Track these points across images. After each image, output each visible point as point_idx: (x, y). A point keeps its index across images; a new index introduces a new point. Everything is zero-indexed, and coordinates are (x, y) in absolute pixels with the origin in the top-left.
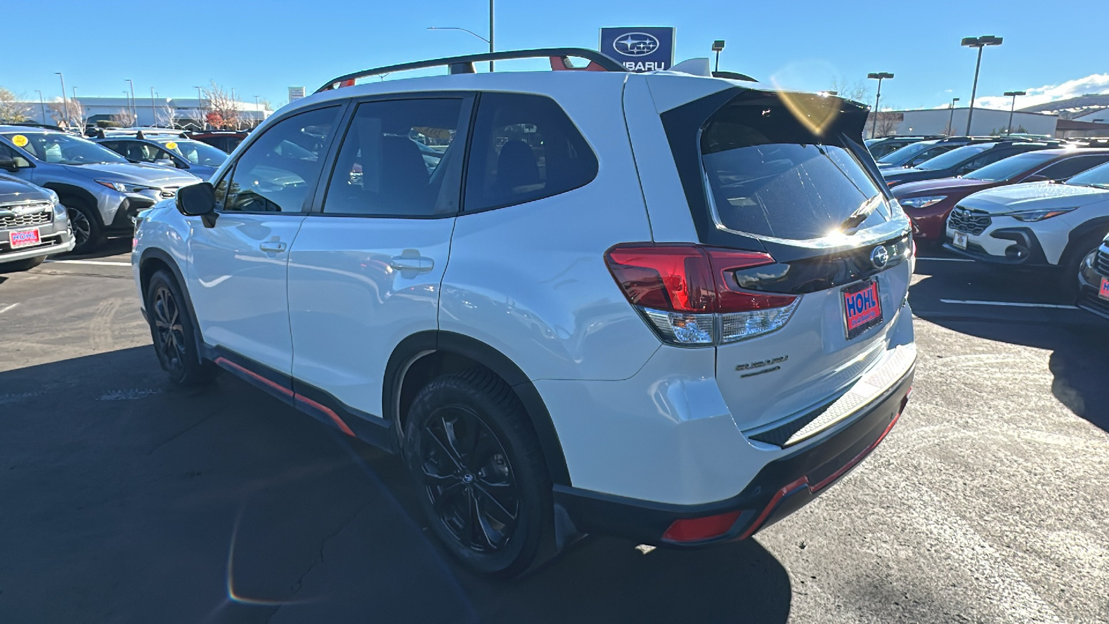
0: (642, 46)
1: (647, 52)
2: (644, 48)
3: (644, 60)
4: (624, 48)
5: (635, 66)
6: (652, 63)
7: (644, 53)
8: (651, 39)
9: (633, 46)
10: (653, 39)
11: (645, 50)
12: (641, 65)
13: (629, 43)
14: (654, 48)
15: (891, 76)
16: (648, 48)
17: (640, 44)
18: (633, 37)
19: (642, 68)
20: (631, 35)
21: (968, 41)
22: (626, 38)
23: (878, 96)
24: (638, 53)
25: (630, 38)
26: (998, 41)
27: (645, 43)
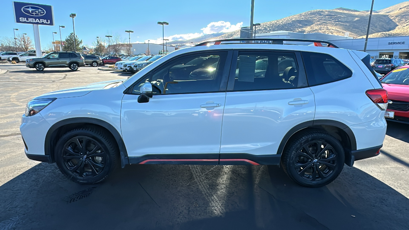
0: (37, 12)
1: (40, 15)
2: (38, 13)
3: (39, 18)
4: (28, 12)
5: (35, 20)
6: (44, 20)
7: (39, 15)
8: (41, 9)
9: (32, 12)
10: (42, 10)
11: (39, 14)
12: (38, 20)
13: (30, 10)
14: (43, 13)
15: (132, 32)
16: (41, 13)
17: (36, 11)
18: (32, 8)
19: (39, 21)
20: (31, 7)
21: (159, 23)
22: (28, 8)
23: (130, 38)
24: (35, 15)
25: (30, 7)
26: (167, 24)
27: (38, 11)
